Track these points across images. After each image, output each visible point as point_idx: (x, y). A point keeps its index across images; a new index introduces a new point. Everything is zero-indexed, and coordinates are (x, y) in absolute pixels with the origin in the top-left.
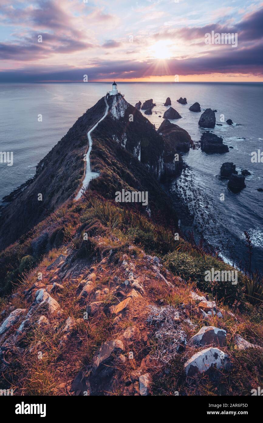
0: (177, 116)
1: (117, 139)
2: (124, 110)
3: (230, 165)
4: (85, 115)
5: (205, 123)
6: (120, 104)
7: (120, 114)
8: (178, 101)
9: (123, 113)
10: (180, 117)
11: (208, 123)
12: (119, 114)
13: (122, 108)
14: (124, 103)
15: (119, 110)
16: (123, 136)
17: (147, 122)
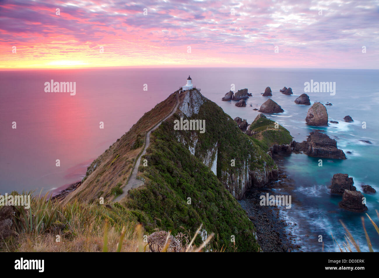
0: (278, 110)
1: (184, 141)
2: (198, 106)
3: (343, 178)
4: (153, 110)
5: (314, 120)
6: (194, 100)
7: (193, 111)
8: (281, 91)
9: (198, 109)
10: (282, 111)
11: (318, 119)
12: (191, 110)
13: (196, 104)
14: (200, 98)
15: (192, 105)
16: (193, 137)
17: (229, 119)
